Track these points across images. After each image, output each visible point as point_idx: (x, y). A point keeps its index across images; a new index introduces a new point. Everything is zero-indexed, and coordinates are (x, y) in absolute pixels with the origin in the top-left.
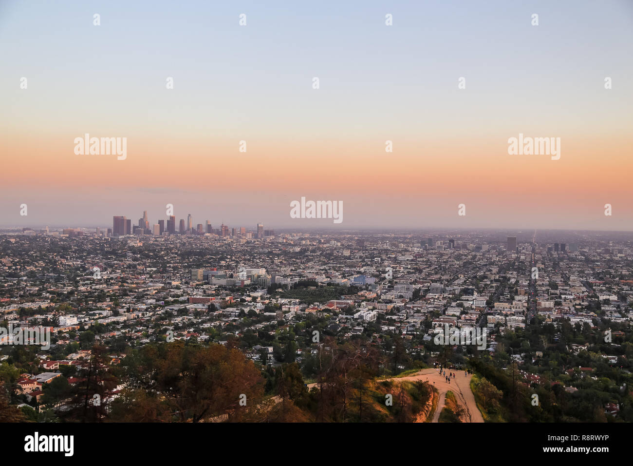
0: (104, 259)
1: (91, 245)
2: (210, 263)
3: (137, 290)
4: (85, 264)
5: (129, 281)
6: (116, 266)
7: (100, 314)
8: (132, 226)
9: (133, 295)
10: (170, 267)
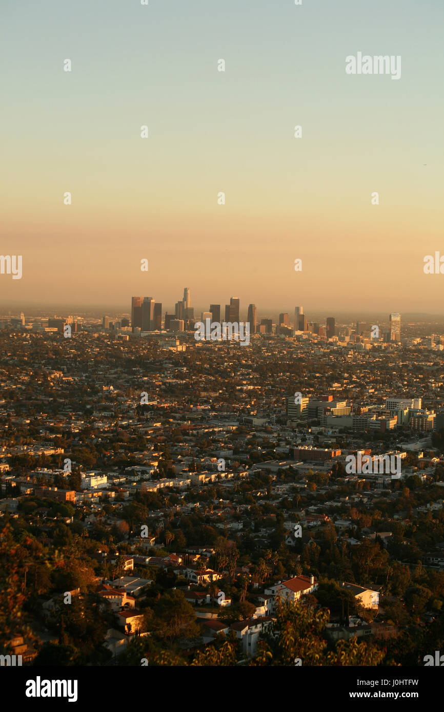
0: (125, 373)
1: (97, 347)
2: (312, 386)
3: (195, 432)
4: (93, 381)
5: (177, 415)
6: (147, 386)
7: (144, 472)
8: (163, 316)
9: (191, 440)
10: (241, 390)
